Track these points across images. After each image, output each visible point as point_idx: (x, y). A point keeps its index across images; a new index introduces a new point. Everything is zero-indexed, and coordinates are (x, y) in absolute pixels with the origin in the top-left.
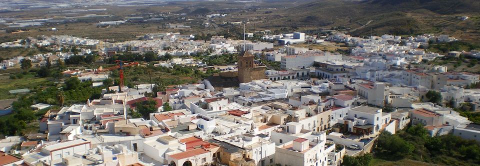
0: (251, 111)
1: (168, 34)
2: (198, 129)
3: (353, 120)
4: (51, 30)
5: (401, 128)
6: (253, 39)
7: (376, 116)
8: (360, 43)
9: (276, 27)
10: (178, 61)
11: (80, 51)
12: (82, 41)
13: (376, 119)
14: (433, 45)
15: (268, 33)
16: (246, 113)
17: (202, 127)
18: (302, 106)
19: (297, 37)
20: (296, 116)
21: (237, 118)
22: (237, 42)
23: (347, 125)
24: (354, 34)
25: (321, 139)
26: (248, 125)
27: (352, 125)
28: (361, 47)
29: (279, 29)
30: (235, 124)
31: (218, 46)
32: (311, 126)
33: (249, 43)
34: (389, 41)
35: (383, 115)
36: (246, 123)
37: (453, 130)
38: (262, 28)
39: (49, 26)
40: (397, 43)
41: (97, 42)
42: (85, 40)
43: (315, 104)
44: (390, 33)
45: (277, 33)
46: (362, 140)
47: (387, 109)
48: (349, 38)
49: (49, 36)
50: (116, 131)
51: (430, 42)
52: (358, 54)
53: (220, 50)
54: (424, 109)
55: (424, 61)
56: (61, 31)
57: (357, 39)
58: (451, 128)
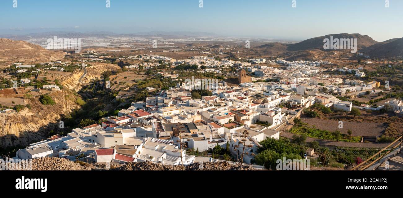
0: (248, 98)
1: (202, 57)
2: (225, 106)
3: (292, 102)
4: (149, 52)
5: (312, 104)
6: (241, 60)
7: (302, 100)
8: (290, 64)
9: (251, 55)
10: (207, 70)
11: (163, 63)
12: (164, 58)
13: (302, 101)
14: (322, 66)
15: (248, 58)
16: (245, 98)
17: (227, 104)
18: (269, 96)
19: (261, 60)
20: (268, 100)
21: (242, 101)
22: (234, 62)
23: (289, 104)
24: (287, 60)
25: (279, 111)
26: (246, 104)
27: (291, 104)
28: (291, 66)
29: (253, 56)
30: (241, 104)
31: (226, 64)
32: (274, 104)
33: (240, 63)
34: (303, 63)
35: (304, 99)
36: (246, 103)
37: (334, 104)
38: (245, 55)
39: (148, 50)
40: (306, 64)
41: (171, 59)
42: (165, 57)
43: (275, 95)
44: (303, 60)
45: (252, 58)
46: (296, 111)
47: (306, 96)
48: (285, 61)
49: (149, 55)
50: (190, 105)
51: (321, 64)
52: (290, 69)
53: (227, 66)
54: (321, 96)
55: (318, 73)
56: (154, 53)
57: (289, 62)
58: (333, 103)
